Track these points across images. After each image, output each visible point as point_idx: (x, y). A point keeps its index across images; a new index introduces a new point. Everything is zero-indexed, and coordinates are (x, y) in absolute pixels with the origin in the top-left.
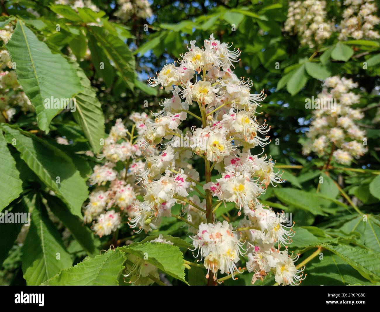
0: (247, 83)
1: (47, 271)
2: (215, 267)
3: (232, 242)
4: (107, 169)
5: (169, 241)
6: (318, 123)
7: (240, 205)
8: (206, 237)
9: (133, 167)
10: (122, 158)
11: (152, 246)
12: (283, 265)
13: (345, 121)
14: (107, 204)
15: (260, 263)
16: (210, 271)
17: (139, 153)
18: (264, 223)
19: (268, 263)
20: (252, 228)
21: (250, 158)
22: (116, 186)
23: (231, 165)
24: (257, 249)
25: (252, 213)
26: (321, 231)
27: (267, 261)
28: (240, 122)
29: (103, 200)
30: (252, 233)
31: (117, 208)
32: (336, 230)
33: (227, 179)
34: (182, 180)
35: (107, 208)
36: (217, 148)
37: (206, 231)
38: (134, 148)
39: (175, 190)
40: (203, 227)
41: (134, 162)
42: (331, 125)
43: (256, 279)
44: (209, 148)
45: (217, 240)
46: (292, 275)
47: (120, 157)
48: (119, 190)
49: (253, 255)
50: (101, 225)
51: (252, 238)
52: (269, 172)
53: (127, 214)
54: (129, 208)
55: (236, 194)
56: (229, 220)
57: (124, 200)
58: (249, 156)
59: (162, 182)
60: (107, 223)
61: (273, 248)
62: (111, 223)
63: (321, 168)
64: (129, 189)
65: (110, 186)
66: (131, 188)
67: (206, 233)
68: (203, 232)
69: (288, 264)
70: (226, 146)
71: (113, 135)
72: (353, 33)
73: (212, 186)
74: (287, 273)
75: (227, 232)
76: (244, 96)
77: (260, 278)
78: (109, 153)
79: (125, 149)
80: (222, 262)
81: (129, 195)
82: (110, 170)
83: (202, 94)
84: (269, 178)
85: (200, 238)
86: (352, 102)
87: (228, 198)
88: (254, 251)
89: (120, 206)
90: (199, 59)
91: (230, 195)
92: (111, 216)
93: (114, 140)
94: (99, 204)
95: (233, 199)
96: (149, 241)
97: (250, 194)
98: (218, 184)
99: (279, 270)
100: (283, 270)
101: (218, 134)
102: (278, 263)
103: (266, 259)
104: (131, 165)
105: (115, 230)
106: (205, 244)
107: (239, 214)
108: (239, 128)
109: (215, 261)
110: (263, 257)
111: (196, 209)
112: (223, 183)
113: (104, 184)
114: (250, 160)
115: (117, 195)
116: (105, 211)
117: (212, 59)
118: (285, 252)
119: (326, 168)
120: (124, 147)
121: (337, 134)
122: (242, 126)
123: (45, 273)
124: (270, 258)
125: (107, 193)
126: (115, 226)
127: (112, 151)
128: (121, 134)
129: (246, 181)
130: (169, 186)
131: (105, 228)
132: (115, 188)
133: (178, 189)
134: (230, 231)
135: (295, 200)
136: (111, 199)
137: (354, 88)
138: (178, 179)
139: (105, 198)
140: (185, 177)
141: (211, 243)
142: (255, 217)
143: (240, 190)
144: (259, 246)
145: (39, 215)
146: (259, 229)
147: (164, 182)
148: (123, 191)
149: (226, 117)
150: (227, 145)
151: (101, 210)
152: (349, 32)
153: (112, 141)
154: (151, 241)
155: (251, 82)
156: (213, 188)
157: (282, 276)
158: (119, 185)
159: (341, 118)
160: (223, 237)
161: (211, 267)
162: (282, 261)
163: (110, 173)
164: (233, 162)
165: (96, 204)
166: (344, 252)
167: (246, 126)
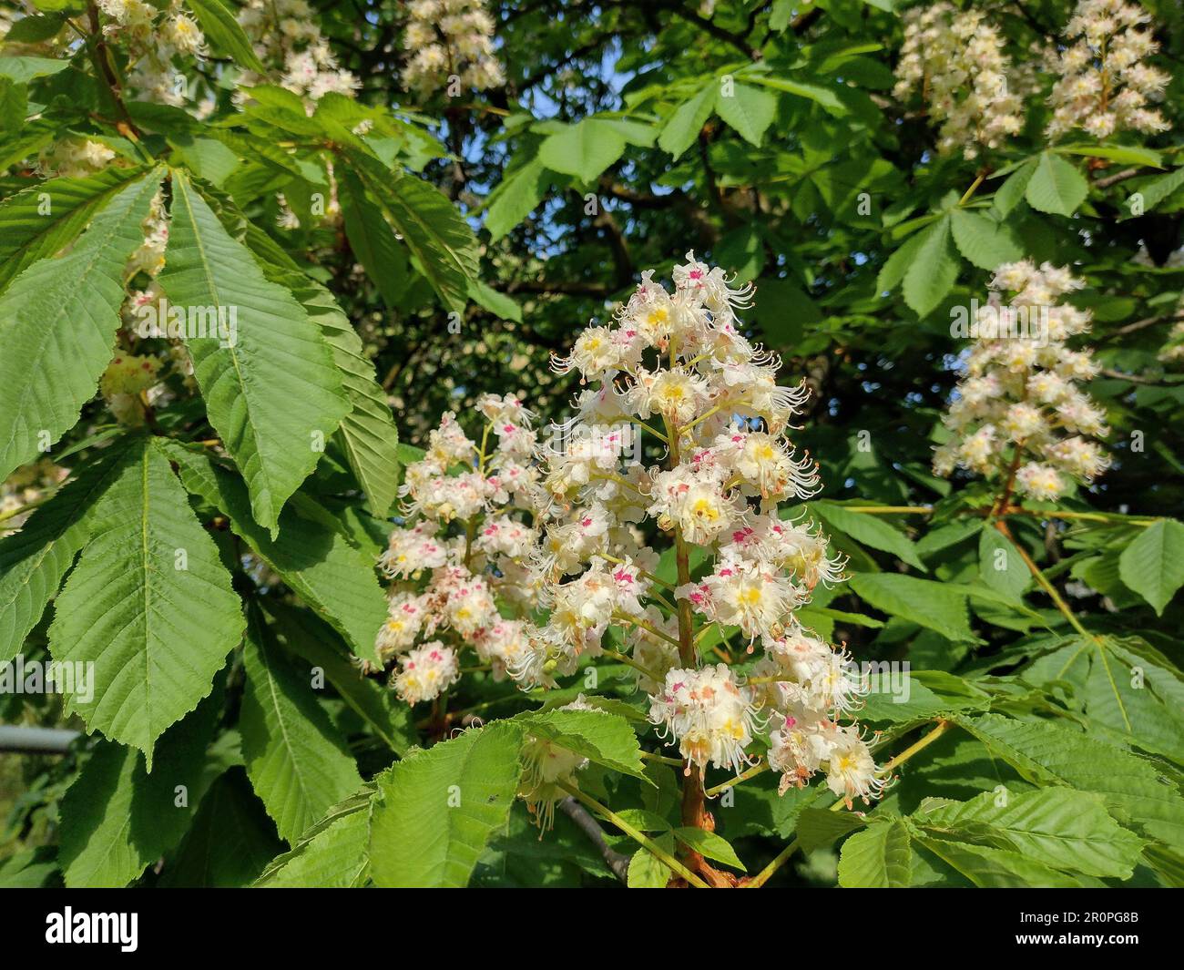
0: (769, 363)
1: (303, 785)
2: (702, 756)
3: (737, 705)
4: (424, 539)
5: (599, 709)
6: (975, 391)
7: (751, 632)
8: (684, 697)
9: (489, 533)
10: (463, 512)
11: (564, 718)
12: (846, 756)
13: (1049, 386)
14: (424, 625)
15: (796, 751)
16: (693, 763)
17: (502, 498)
18: (804, 669)
19: (815, 751)
20: (781, 678)
21: (777, 529)
22: (445, 581)
23: (734, 544)
24: (791, 723)
25: (779, 645)
26: (961, 682)
27: (811, 747)
28: (753, 456)
29: (415, 615)
30: (782, 689)
31: (448, 636)
32: (1004, 679)
33: (726, 577)
34: (628, 578)
35: (426, 636)
36: (705, 518)
37: (681, 684)
38: (490, 488)
39: (615, 601)
40: (674, 676)
41: (489, 519)
42: (1013, 393)
43: (789, 785)
44: (686, 515)
45: (706, 702)
46: (865, 777)
47: (458, 511)
48: (453, 590)
49: (783, 735)
50: (412, 678)
51: (781, 699)
52: (817, 557)
53: (473, 649)
54: (480, 633)
55: (743, 609)
56: (729, 661)
57: (470, 616)
58: (773, 524)
59: (587, 583)
60: (427, 672)
61: (826, 719)
62: (437, 672)
63: (983, 513)
64: (479, 587)
65: (432, 580)
66: (484, 585)
67: (681, 690)
68: (676, 687)
69: (857, 754)
70: (722, 511)
71: (439, 454)
72: (1088, 121)
73: (693, 592)
74: (854, 771)
75: (726, 685)
76: (763, 390)
77: (795, 784)
78: (431, 501)
79: (468, 490)
80: (717, 744)
81: (480, 603)
82: (432, 542)
83: (672, 399)
84: (815, 571)
85: (669, 700)
86: (1070, 330)
87: (727, 617)
88: (783, 726)
89: (459, 629)
90: (663, 319)
91: (731, 612)
92: (434, 655)
93: (440, 466)
94: (405, 625)
95: (738, 619)
96: (557, 708)
97: (772, 608)
98: (705, 588)
99: (836, 765)
100: (844, 765)
101: (706, 487)
102: (835, 751)
103: (810, 743)
104: (484, 528)
105: (445, 689)
106: (681, 711)
107: (750, 650)
108: (749, 469)
109: (702, 743)
110: (804, 740)
111: (653, 638)
112: (716, 586)
113: (417, 576)
114: (776, 535)
115: (449, 603)
116: (420, 641)
117: (693, 320)
118: (853, 730)
119: (1000, 511)
120: (465, 485)
121: (1026, 419)
122: (756, 465)
123: (299, 791)
124: (817, 740)
125: (424, 599)
126: (445, 679)
127: (438, 496)
128: (459, 452)
129: (764, 583)
130: (604, 593)
131: (424, 685)
132: (443, 587)
133: (621, 598)
134: (733, 684)
135: (902, 605)
136: (434, 613)
137: (1077, 292)
138: (620, 576)
139: (420, 611)
140: (633, 571)
141: (694, 708)
142: (786, 655)
143: (751, 600)
144: (796, 716)
145: (260, 655)
146: (795, 680)
147: (592, 585)
148: (464, 592)
149: (724, 442)
150: (724, 508)
151: (410, 641)
152: (1077, 114)
153: (433, 468)
154: (562, 708)
155: (777, 360)
156: (697, 596)
157: (842, 778)
158: (454, 579)
159: (1041, 375)
160: (717, 696)
161: (695, 756)
162: (844, 747)
163: (433, 550)
164: (738, 537)
165: (399, 626)
166: (996, 731)
167: (766, 466)
